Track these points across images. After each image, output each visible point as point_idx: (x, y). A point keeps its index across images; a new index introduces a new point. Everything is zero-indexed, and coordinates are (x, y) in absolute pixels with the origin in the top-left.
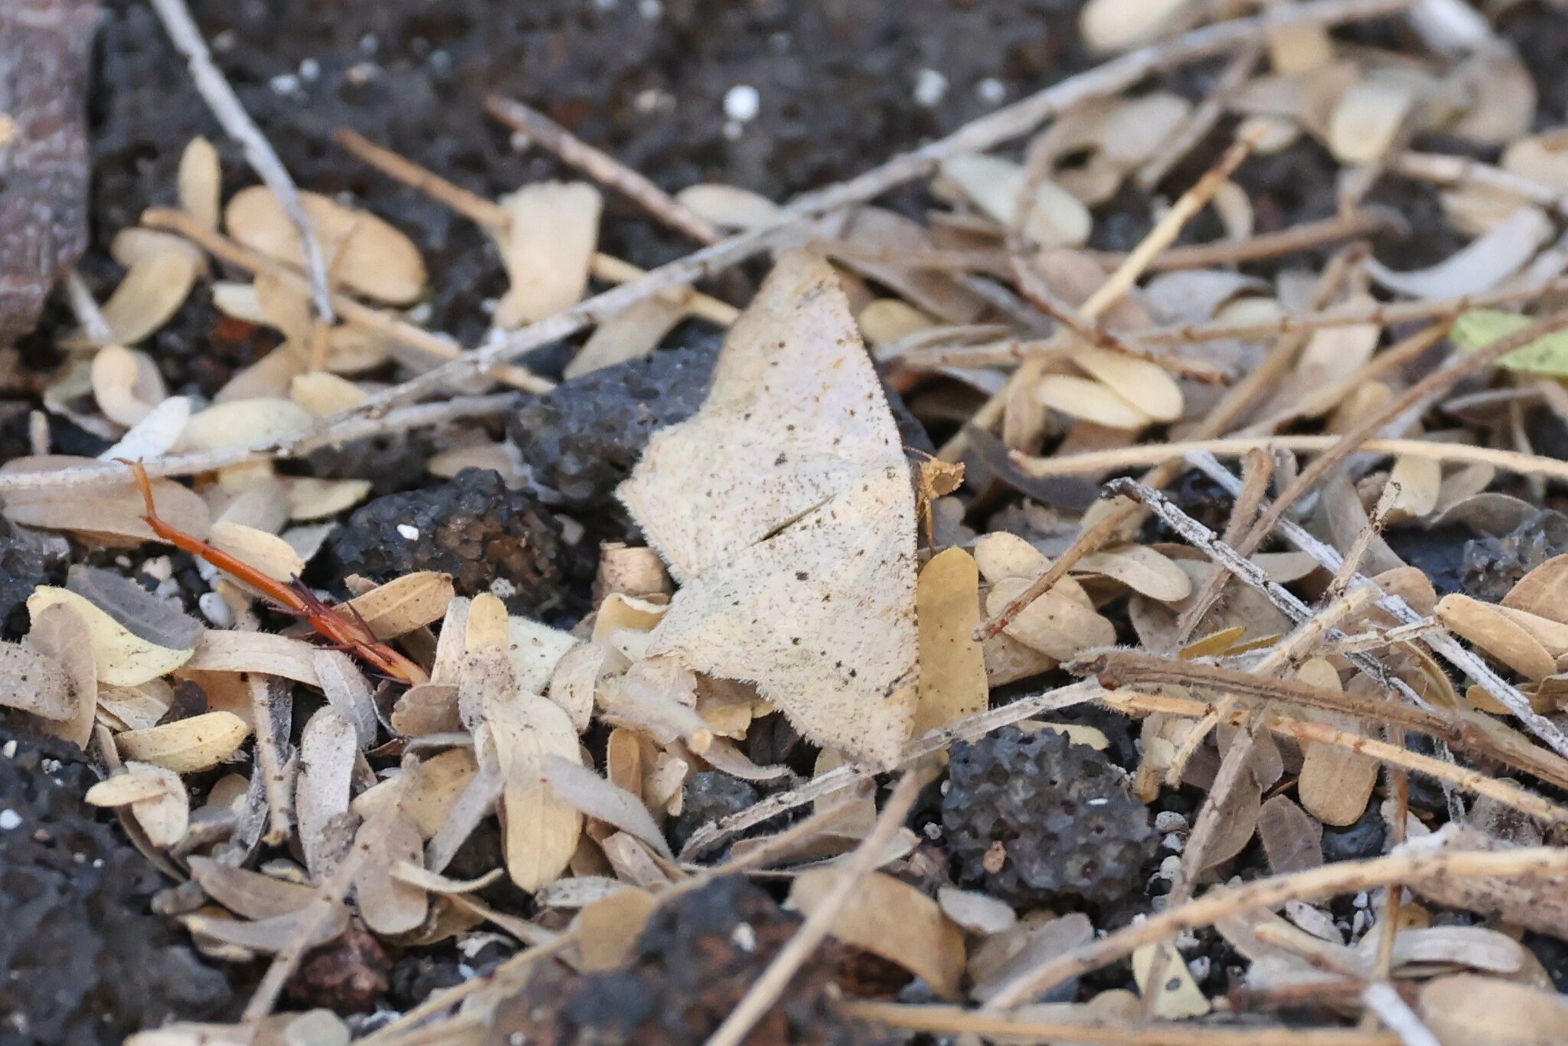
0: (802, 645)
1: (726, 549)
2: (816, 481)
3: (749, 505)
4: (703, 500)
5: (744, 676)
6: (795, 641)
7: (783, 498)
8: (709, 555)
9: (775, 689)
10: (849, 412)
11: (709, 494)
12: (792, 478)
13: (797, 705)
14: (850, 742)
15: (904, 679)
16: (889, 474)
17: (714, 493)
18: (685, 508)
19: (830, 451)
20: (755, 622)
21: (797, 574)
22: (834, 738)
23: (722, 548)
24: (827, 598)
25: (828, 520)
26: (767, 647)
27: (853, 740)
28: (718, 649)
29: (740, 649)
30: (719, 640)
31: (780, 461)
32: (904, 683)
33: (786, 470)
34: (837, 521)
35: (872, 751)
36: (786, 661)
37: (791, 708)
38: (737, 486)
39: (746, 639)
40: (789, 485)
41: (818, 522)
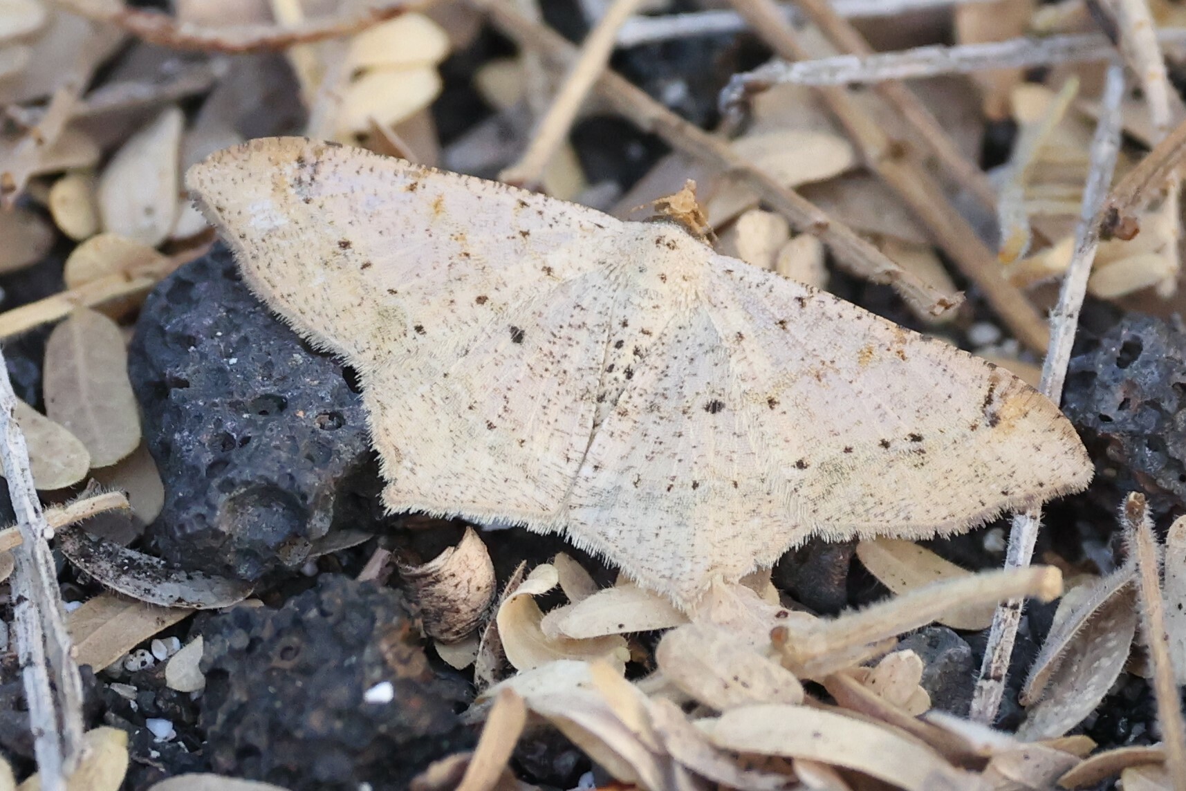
0: (813, 462)
1: (568, 459)
2: (576, 321)
3: (541, 401)
4: (491, 436)
5: (797, 539)
6: (800, 465)
7: (565, 365)
8: (556, 480)
9: (844, 522)
10: (519, 236)
11: (491, 426)
12: (552, 339)
13: (888, 516)
14: (1005, 498)
15: (996, 392)
16: (668, 245)
17: (495, 421)
18: (485, 461)
19: (555, 285)
20: (736, 485)
21: (707, 409)
22: (981, 509)
23: (563, 463)
24: (771, 402)
25: (645, 342)
26: (779, 495)
27: (1005, 493)
28: (739, 539)
29: (757, 520)
30: (729, 530)
31: (518, 337)
32: (1003, 395)
33: (534, 338)
34: (656, 334)
35: (1041, 485)
36: (819, 489)
37: (884, 524)
38: (509, 395)
39: (752, 506)
40: (556, 349)
41: (636, 352)
